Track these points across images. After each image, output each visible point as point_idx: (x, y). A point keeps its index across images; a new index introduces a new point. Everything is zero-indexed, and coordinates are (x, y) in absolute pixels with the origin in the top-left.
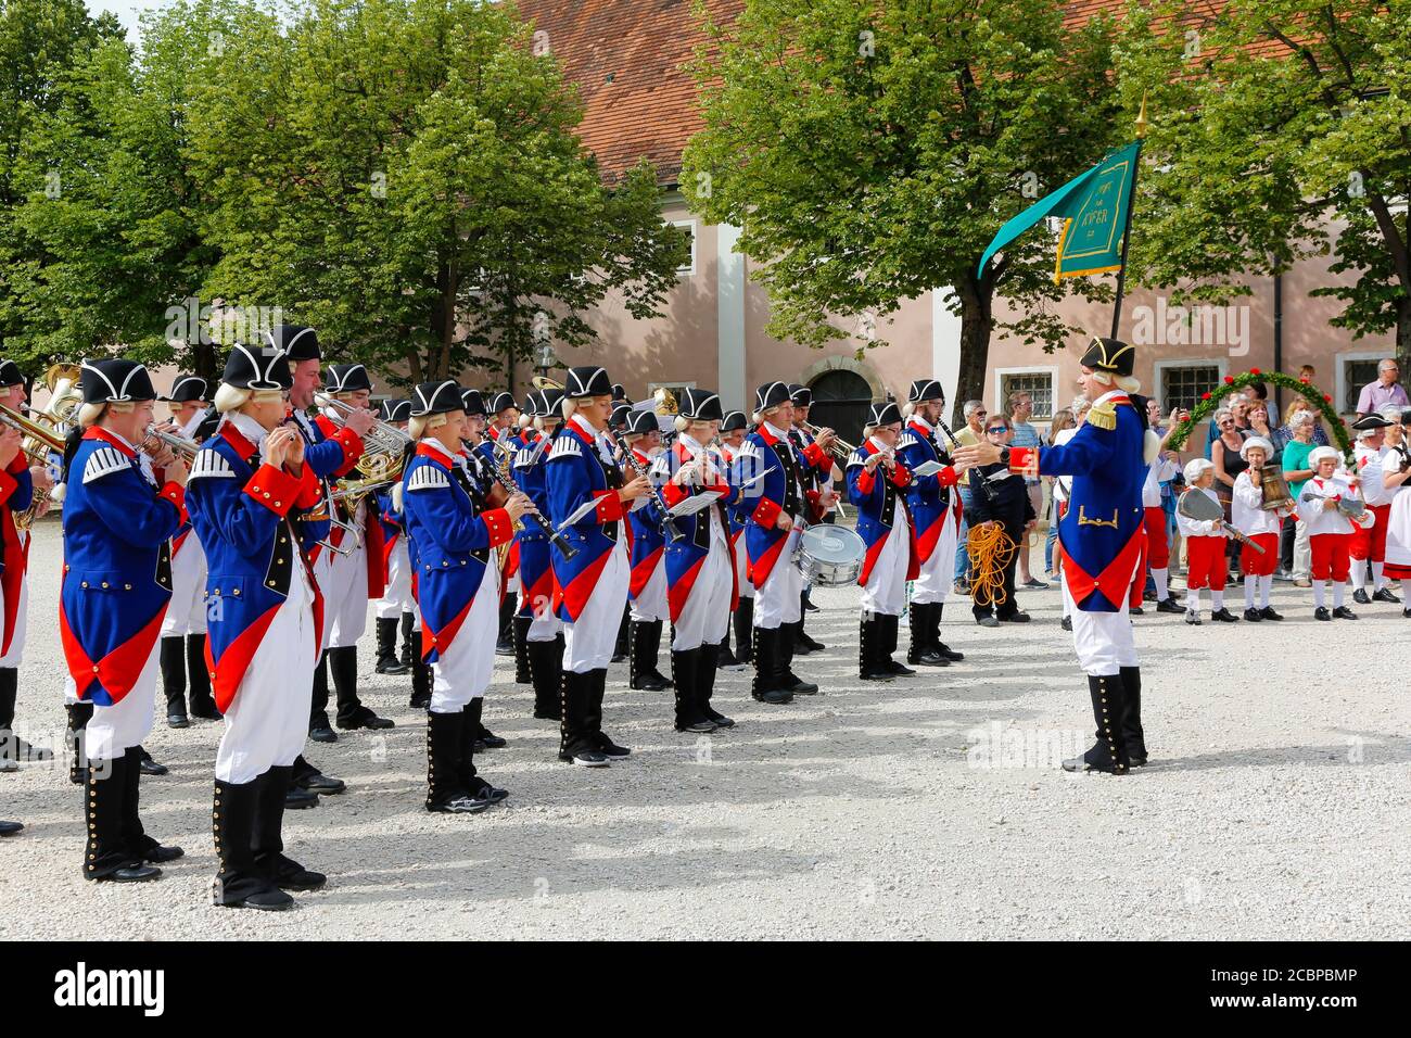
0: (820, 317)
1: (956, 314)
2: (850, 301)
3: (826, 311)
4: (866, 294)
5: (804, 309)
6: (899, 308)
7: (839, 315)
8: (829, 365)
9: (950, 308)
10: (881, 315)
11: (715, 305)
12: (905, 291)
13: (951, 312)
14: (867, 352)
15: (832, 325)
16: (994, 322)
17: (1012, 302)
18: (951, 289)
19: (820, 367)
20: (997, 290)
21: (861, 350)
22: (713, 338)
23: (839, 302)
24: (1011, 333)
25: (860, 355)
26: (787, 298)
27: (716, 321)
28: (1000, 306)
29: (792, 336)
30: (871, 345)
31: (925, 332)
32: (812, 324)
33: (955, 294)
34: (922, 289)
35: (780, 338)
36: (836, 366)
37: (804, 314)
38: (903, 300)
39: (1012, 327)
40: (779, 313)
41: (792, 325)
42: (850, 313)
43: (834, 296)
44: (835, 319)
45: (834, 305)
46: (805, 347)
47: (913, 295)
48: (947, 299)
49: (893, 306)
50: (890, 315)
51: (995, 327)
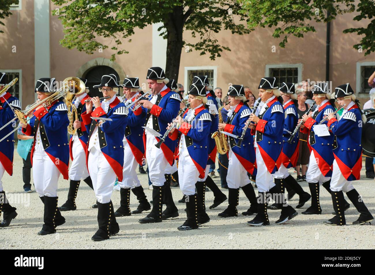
0: (91, 37)
1: (164, 38)
2: (107, 29)
3: (95, 34)
4: (116, 25)
5: (82, 32)
6: (134, 33)
7: (102, 37)
8: (96, 62)
9: (161, 35)
10: (124, 37)
11: (31, 27)
12: (137, 24)
13: (162, 37)
14: (117, 56)
15: (99, 42)
16: (184, 43)
17: (193, 33)
18: (161, 24)
19: (92, 64)
20: (186, 26)
21: (113, 56)
22: (31, 46)
23: (102, 29)
24: (193, 49)
25: (113, 58)
26: (73, 25)
27: (33, 36)
28: (187, 35)
29: (77, 46)
30: (119, 53)
31: (148, 47)
32: (87, 41)
33: (164, 27)
34: (146, 23)
35: (69, 47)
36: (100, 63)
37: (82, 35)
38: (136, 29)
39: (193, 46)
40: (69, 34)
41: (76, 41)
42: (108, 36)
43: (99, 26)
44: (100, 38)
45: (99, 31)
46: (83, 53)
47: (142, 26)
48: (159, 29)
49: (131, 32)
50: (130, 37)
51: (184, 45)
